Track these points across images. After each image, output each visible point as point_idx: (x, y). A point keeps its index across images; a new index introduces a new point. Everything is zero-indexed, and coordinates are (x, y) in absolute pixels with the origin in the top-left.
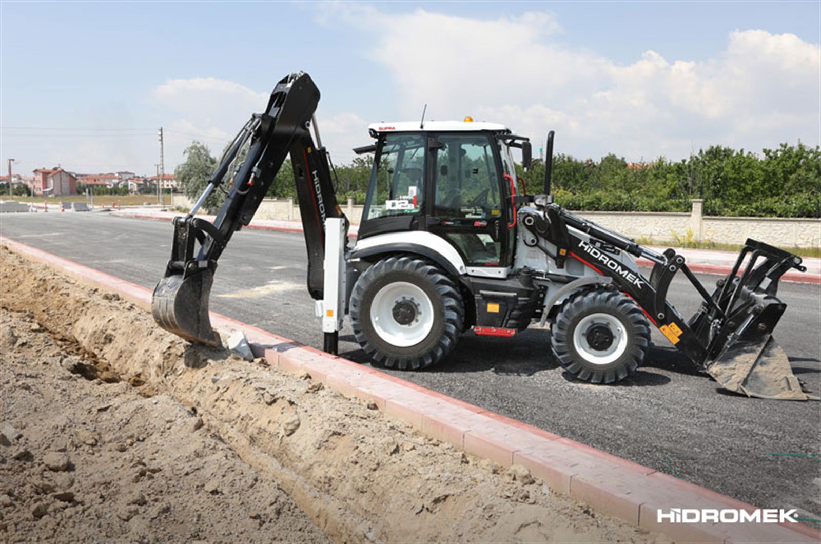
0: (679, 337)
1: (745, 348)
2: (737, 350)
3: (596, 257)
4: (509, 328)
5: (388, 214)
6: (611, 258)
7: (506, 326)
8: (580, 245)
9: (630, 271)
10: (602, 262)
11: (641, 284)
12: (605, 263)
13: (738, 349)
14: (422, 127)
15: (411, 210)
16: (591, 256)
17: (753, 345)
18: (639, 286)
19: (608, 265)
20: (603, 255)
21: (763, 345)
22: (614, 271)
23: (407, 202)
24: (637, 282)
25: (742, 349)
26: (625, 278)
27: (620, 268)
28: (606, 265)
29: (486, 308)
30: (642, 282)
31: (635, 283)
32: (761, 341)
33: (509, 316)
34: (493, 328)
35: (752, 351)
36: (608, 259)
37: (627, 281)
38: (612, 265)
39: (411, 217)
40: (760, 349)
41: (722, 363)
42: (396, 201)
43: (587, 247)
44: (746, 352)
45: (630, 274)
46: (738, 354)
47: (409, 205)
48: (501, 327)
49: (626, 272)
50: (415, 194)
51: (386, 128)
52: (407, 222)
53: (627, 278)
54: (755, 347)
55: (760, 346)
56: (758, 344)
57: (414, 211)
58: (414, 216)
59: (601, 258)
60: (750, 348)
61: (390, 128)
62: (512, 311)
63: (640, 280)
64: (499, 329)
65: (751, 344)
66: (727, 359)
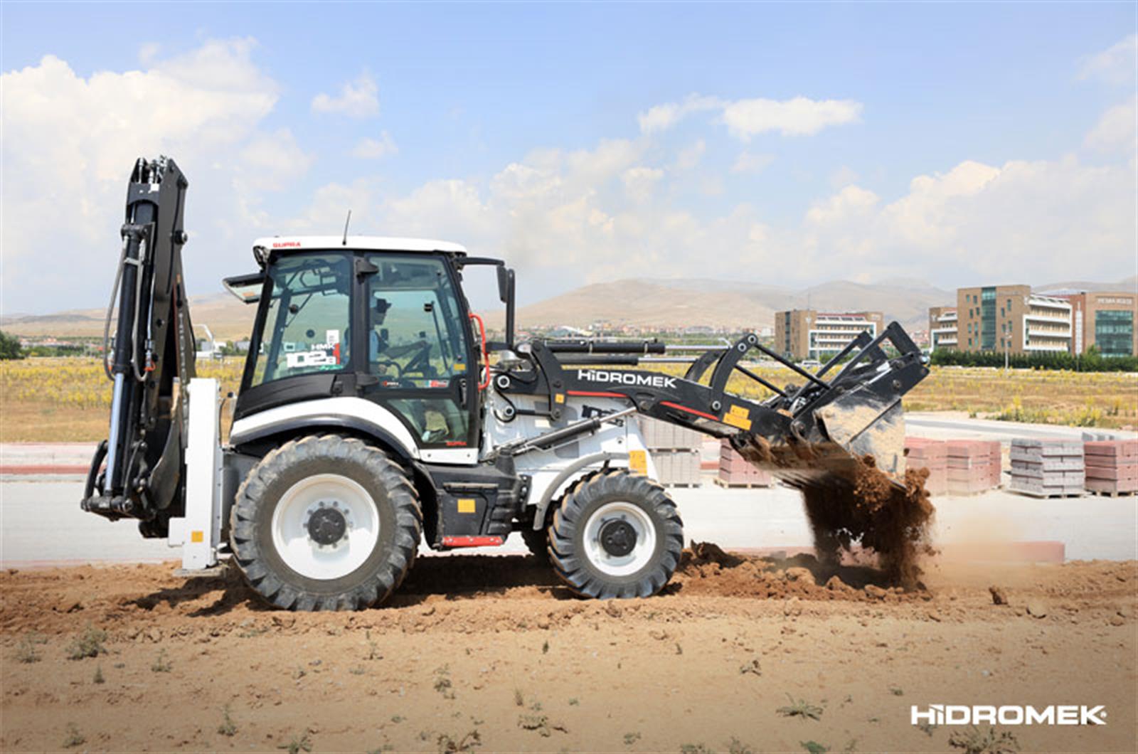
0: (749, 418)
1: (870, 400)
2: (861, 398)
3: (606, 380)
4: (492, 534)
5: (292, 373)
6: (623, 372)
7: (487, 534)
8: (580, 377)
9: (652, 374)
10: (616, 382)
11: (673, 383)
12: (620, 381)
13: (863, 398)
14: (344, 243)
15: (331, 366)
16: (600, 383)
17: (879, 401)
18: (673, 386)
19: (625, 381)
20: (612, 374)
21: (889, 405)
22: (635, 384)
23: (324, 354)
24: (668, 382)
25: (866, 399)
26: (652, 386)
27: (640, 378)
28: (623, 384)
29: (456, 507)
30: (673, 380)
31: (666, 385)
32: (889, 399)
33: (490, 518)
34: (468, 537)
35: (875, 407)
36: (620, 375)
37: (656, 388)
38: (629, 379)
39: (332, 376)
40: (884, 409)
41: (840, 406)
42: (305, 355)
43: (588, 375)
44: (869, 405)
45: (655, 378)
46: (859, 403)
47: (328, 358)
48: (480, 534)
49: (649, 379)
50: (337, 340)
51: (285, 245)
52: (325, 384)
53: (655, 384)
54: (880, 404)
55: (885, 405)
56: (885, 402)
57: (335, 368)
58: (337, 374)
59: (612, 379)
60: (875, 402)
61: (291, 244)
62: (493, 509)
63: (670, 378)
64: (478, 537)
65: (878, 398)
66: (847, 404)
